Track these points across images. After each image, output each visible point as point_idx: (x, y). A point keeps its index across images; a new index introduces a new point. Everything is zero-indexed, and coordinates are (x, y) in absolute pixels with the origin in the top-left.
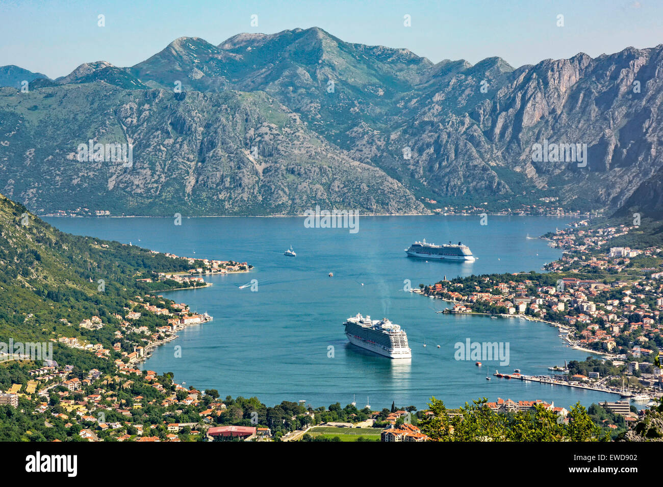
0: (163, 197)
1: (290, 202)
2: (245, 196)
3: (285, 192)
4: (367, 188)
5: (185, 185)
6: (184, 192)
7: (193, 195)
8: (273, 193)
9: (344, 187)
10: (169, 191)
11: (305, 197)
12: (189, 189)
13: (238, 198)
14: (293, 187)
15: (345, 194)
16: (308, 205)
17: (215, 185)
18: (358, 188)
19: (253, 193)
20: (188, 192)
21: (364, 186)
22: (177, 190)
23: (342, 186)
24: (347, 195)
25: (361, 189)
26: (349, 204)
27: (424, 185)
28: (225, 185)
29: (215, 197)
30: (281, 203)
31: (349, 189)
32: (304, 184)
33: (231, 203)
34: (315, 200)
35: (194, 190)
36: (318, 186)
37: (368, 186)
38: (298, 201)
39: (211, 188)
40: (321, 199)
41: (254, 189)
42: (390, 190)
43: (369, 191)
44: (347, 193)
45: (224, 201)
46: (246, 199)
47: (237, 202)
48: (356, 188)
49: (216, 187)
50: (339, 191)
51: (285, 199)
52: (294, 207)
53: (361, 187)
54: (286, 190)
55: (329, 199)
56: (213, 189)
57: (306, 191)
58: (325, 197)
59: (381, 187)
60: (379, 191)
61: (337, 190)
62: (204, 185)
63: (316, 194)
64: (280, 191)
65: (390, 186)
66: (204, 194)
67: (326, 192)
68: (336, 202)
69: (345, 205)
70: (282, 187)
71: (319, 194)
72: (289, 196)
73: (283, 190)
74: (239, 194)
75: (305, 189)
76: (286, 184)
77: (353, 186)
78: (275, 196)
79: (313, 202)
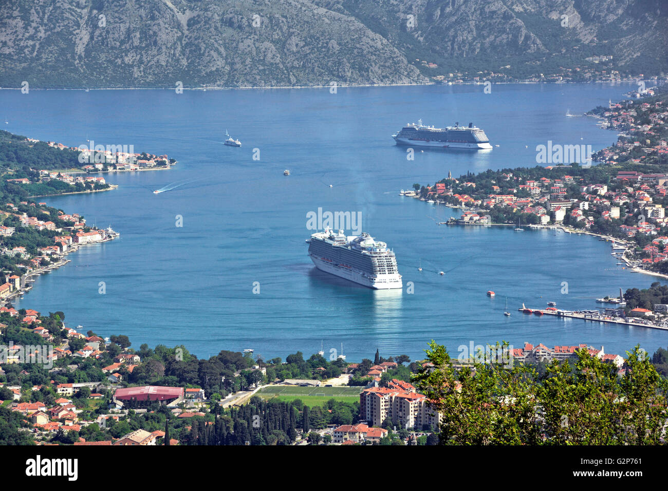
0: (43, 60)
1: (228, 68)
2: (163, 59)
3: (219, 53)
4: (337, 47)
5: (75, 43)
6: (73, 54)
7: (86, 57)
8: (203, 55)
9: (304, 46)
10: (51, 52)
11: (248, 61)
12: (80, 49)
13: (152, 62)
14: (231, 47)
15: (306, 55)
16: (254, 72)
17: (118, 44)
18: (325, 47)
19: (174, 55)
20: (79, 53)
21: (334, 43)
22: (63, 49)
23: (302, 44)
24: (309, 57)
25: (329, 49)
26: (313, 70)
27: (419, 42)
28: (132, 43)
29: (119, 61)
30: (214, 69)
31: (313, 49)
32: (248, 42)
33: (142, 69)
34: (263, 65)
35: (88, 51)
36: (267, 44)
37: (339, 44)
38: (238, 66)
39: (112, 48)
40: (272, 64)
41: (175, 49)
42: (370, 50)
43: (340, 51)
44: (309, 54)
45: (132, 66)
46: (164, 64)
47: (151, 68)
48: (322, 47)
49: (120, 46)
50: (298, 52)
51: (220, 63)
52: (234, 76)
53: (330, 45)
54: (222, 50)
55: (283, 63)
56: (116, 48)
57: (250, 52)
58: (278, 60)
59: (358, 46)
60: (355, 51)
61: (295, 49)
62: (103, 43)
63: (265, 56)
64: (212, 52)
65: (371, 43)
66: (103, 57)
67: (279, 53)
68: (293, 67)
69: (307, 71)
70: (216, 45)
71: (270, 55)
72: (226, 59)
73: (217, 50)
74: (154, 56)
75: (249, 49)
76: (221, 42)
77: (318, 44)
78: (206, 59)
79: (261, 68)
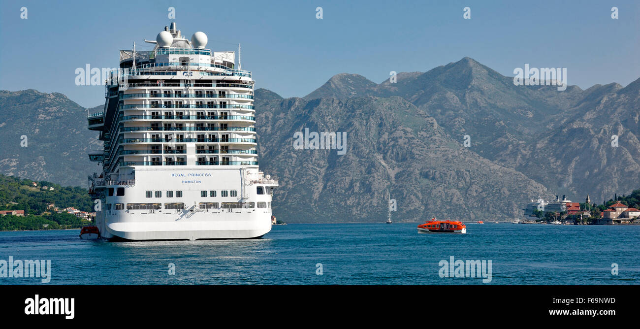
0: (289, 204)
1: (423, 208)
2: (375, 202)
3: (417, 197)
4: (507, 193)
5: (313, 192)
6: (311, 198)
7: (319, 201)
8: (405, 198)
9: (482, 192)
10: (295, 198)
11: (439, 203)
12: (316, 196)
13: (367, 204)
14: (427, 192)
15: (483, 198)
16: (443, 210)
17: (343, 191)
18: (498, 193)
19: (384, 198)
20: (315, 198)
21: (505, 190)
22: (304, 196)
23: (481, 190)
24: (485, 200)
25: (501, 194)
26: (488, 210)
27: (573, 194)
28: (353, 191)
29: (343, 203)
30: (412, 208)
31: (489, 194)
32: (440, 189)
33: (359, 209)
34: (450, 206)
35: (321, 196)
36: (454, 190)
37: (509, 191)
38: (431, 206)
39: (339, 194)
40: (457, 205)
41: (384, 194)
42: (534, 195)
43: (509, 196)
44: (486, 197)
45: (353, 206)
46: (376, 205)
47: (365, 208)
48: (495, 193)
49: (345, 193)
50: (477, 196)
51: (417, 204)
52: (427, 214)
53: (502, 191)
54: (420, 195)
55: (466, 204)
56: (342, 194)
57: (441, 196)
58: (462, 202)
59: (524, 192)
60: (522, 196)
61: (475, 194)
62: (332, 191)
63: (452, 199)
64: (412, 196)
65: (535, 190)
66: (332, 200)
67: (463, 197)
68: (473, 207)
69: (484, 210)
70: (415, 191)
71: (455, 198)
72: (422, 201)
73: (415, 195)
74: (368, 199)
75: (439, 194)
76: (419, 189)
77: (493, 190)
78: (407, 201)
79: (448, 207)
